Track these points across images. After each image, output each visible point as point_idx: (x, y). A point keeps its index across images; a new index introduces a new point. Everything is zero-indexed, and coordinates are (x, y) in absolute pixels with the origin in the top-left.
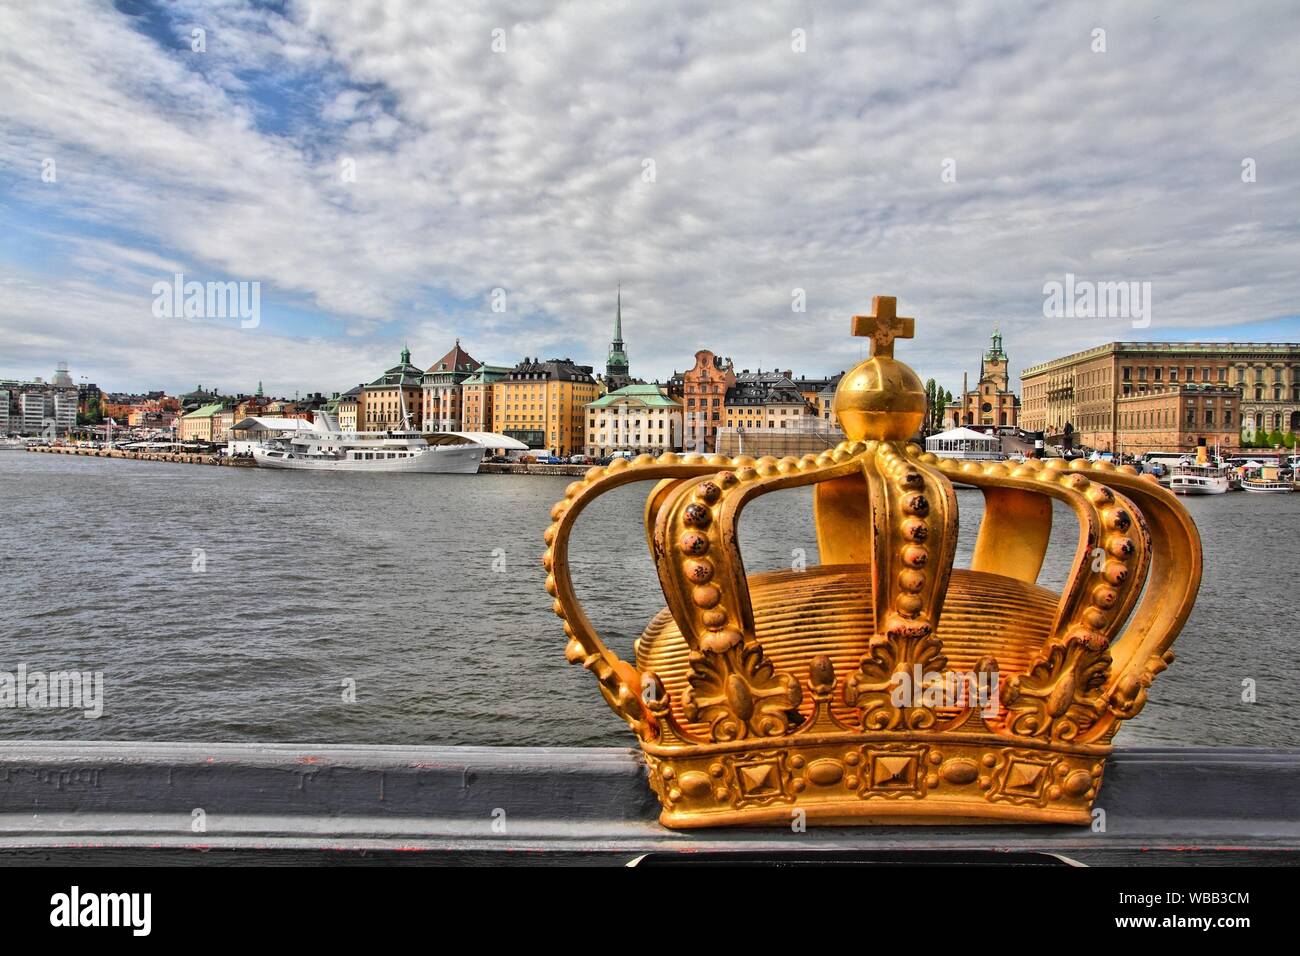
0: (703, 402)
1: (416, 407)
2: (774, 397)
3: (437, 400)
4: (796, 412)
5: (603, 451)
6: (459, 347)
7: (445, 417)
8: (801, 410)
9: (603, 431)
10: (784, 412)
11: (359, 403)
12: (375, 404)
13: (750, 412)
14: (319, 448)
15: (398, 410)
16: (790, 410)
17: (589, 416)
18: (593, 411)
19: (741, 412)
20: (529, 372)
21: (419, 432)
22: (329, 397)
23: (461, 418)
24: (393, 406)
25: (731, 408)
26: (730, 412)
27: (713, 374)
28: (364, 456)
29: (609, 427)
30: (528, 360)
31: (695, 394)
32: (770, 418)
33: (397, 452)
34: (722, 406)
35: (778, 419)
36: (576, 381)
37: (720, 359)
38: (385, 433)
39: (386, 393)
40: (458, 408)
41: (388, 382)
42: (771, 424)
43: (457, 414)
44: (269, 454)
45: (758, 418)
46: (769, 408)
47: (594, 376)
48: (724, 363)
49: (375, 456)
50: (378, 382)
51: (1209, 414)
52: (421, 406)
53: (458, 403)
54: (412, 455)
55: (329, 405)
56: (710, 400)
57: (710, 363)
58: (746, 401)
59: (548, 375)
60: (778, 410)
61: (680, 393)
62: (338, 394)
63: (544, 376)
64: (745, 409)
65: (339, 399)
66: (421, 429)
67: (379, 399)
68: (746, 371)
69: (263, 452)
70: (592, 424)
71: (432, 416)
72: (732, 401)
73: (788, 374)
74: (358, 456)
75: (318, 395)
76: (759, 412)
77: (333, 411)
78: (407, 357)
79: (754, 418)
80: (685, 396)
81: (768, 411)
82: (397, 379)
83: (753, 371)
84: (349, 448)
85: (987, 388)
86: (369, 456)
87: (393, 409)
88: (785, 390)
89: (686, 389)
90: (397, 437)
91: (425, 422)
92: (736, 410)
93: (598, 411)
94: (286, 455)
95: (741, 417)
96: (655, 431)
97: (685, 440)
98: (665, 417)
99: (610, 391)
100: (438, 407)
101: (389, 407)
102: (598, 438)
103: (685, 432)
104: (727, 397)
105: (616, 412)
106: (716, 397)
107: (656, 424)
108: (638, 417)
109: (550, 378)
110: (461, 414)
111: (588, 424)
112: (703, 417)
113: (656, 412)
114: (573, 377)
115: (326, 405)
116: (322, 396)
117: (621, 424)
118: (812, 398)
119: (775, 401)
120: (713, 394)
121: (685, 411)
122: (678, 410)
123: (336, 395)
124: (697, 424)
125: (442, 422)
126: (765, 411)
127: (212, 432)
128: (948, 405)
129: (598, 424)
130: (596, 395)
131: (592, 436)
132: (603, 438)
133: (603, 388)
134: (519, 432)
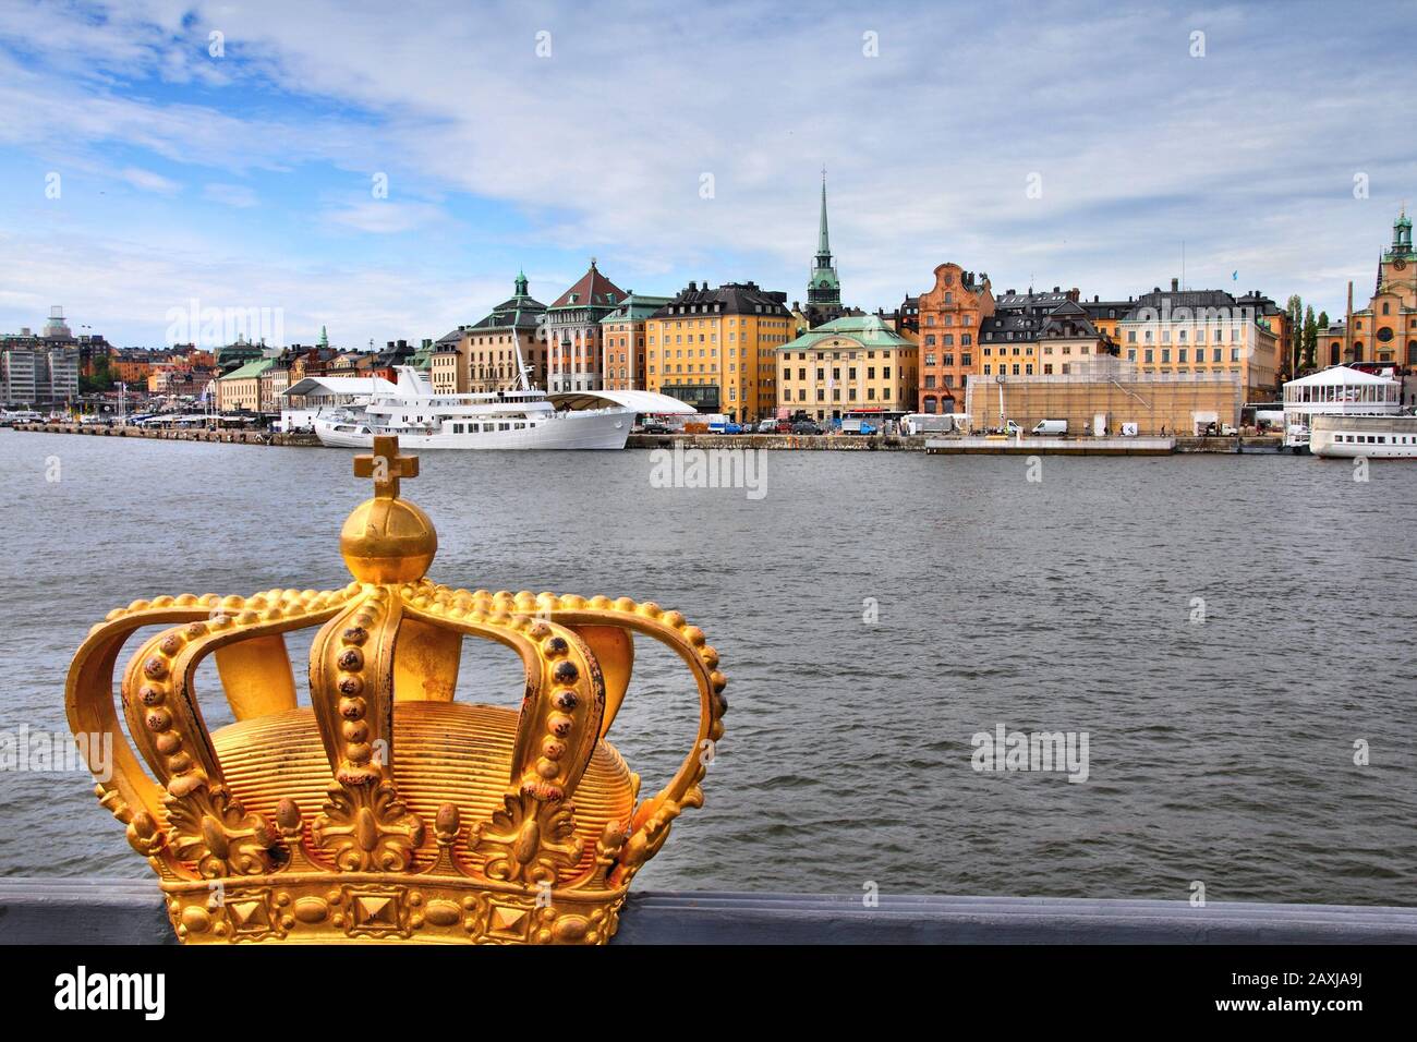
0: (947, 338)
1: (538, 358)
2: (1051, 330)
3: (567, 345)
4: (1085, 351)
6: (595, 271)
7: (578, 370)
8: (1093, 347)
9: (803, 385)
10: (1067, 351)
11: (458, 353)
12: (481, 354)
13: (1016, 352)
14: (405, 419)
15: (513, 362)
16: (1076, 347)
17: (782, 364)
18: (787, 357)
19: (1003, 352)
20: (695, 303)
21: (543, 393)
22: (417, 345)
23: (601, 371)
24: (506, 355)
25: (988, 346)
26: (987, 352)
27: (960, 296)
28: (466, 428)
29: (810, 384)
30: (693, 285)
31: (935, 328)
32: (1046, 360)
33: (512, 422)
34: (974, 344)
35: (1057, 358)
36: (764, 313)
37: (972, 275)
38: (494, 395)
39: (496, 339)
40: (596, 357)
41: (499, 322)
42: (1049, 369)
43: (596, 365)
44: (336, 429)
45: (1029, 359)
46: (1043, 346)
47: (789, 305)
48: (978, 281)
49: (481, 428)
50: (484, 323)
52: (544, 355)
53: (596, 350)
54: (533, 425)
55: (418, 357)
56: (957, 335)
57: (957, 283)
58: (1010, 336)
59: (723, 305)
60: (1057, 348)
61: (914, 326)
62: (429, 341)
63: (717, 308)
64: (1009, 348)
65: (431, 348)
66: (545, 389)
67: (486, 348)
68: (1011, 292)
69: (328, 426)
70: (787, 375)
71: (560, 369)
72: (989, 336)
73: (1073, 295)
74: (458, 429)
75: (402, 343)
76: (1029, 352)
77: (423, 365)
78: (523, 286)
79: (1022, 360)
80: (921, 331)
81: (1043, 351)
82: (510, 318)
83: (1022, 291)
84: (446, 417)
85: (1385, 306)
86: (473, 428)
87: (506, 360)
88: (1068, 318)
89: (923, 322)
90: (512, 400)
91: (551, 378)
92: (995, 349)
93: (795, 356)
94: (359, 429)
95: (1002, 360)
96: (879, 384)
97: (921, 395)
98: (892, 363)
99: (812, 326)
100: (569, 356)
101: (501, 358)
102: (795, 395)
103: (921, 384)
104: (982, 331)
105: (821, 356)
106: (966, 331)
107: (879, 373)
108: (852, 364)
109: (725, 310)
110: (601, 365)
111: (781, 375)
112: (948, 361)
113: (879, 355)
114: (759, 309)
115: (413, 358)
116: (407, 345)
117: (828, 374)
118: (1110, 328)
119: (1053, 335)
120: (961, 327)
121: (921, 353)
122: (910, 353)
123: (427, 343)
124: (939, 371)
125: (575, 377)
126: (1038, 350)
127: (260, 399)
128: (1321, 333)
129: (795, 374)
130: (792, 334)
131: (787, 393)
132: (803, 394)
133: (802, 322)
134: (684, 388)
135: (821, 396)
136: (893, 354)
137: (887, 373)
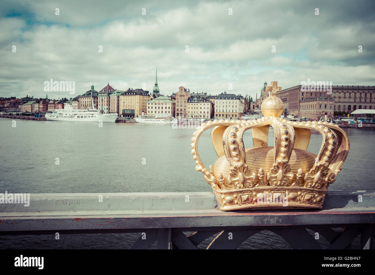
0: (181, 101)
1: (96, 102)
3: (102, 100)
4: (208, 105)
6: (109, 85)
7: (105, 105)
8: (210, 104)
9: (152, 110)
10: (204, 105)
11: (78, 101)
12: (83, 102)
13: (195, 104)
14: (66, 114)
15: (90, 103)
16: (206, 104)
17: (148, 106)
18: (149, 104)
19: (192, 104)
20: (130, 92)
21: (97, 110)
22: (69, 99)
23: (110, 106)
24: (89, 102)
25: (189, 103)
26: (189, 104)
27: (184, 93)
28: (80, 117)
29: (154, 110)
30: (130, 89)
31: (179, 99)
32: (201, 106)
33: (91, 116)
34: (187, 103)
35: (203, 106)
36: (144, 95)
37: (186, 89)
39: (87, 98)
40: (109, 103)
41: (88, 95)
42: (201, 108)
43: (109, 104)
44: (50, 116)
45: (197, 106)
46: (200, 103)
47: (149, 94)
48: (187, 90)
49: (83, 117)
50: (84, 95)
51: (326, 106)
52: (97, 102)
53: (109, 102)
54: (95, 117)
55: (69, 102)
56: (183, 101)
57: (183, 90)
58: (194, 101)
60: (203, 104)
61: (175, 99)
62: (72, 99)
63: (134, 94)
64: (193, 104)
65: (72, 100)
66: (97, 109)
67: (84, 100)
68: (194, 93)
70: (149, 108)
71: (101, 105)
73: (206, 94)
74: (78, 117)
75: (65, 99)
77: (70, 103)
78: (93, 87)
79: (196, 106)
80: (176, 100)
82: (90, 94)
83: (196, 93)
84: (76, 114)
85: (263, 98)
87: (89, 103)
88: (205, 98)
89: (176, 98)
90: (90, 111)
91: (99, 107)
92: (191, 104)
93: (150, 104)
94: (56, 116)
95: (192, 106)
97: (176, 112)
98: (170, 106)
99: (154, 98)
100: (103, 102)
101: (88, 102)
102: (150, 112)
103: (176, 110)
104: (188, 100)
105: (156, 104)
106: (185, 100)
107: (168, 108)
108: (162, 106)
109: (136, 94)
110: (110, 105)
111: (148, 108)
112: (181, 106)
113: (167, 104)
114: (143, 94)
115: (68, 102)
116: (67, 99)
117: (157, 108)
118: (212, 100)
119: (202, 101)
120: (184, 99)
121: (176, 104)
122: (174, 104)
123: (71, 99)
124: (179, 108)
125: (104, 107)
126: (199, 104)
127: (32, 110)
128: (251, 103)
129: (150, 108)
130: (150, 99)
131: (149, 111)
132: (152, 112)
133: (152, 97)
134: (127, 110)
135: (156, 112)
136: (171, 104)
137: (169, 108)
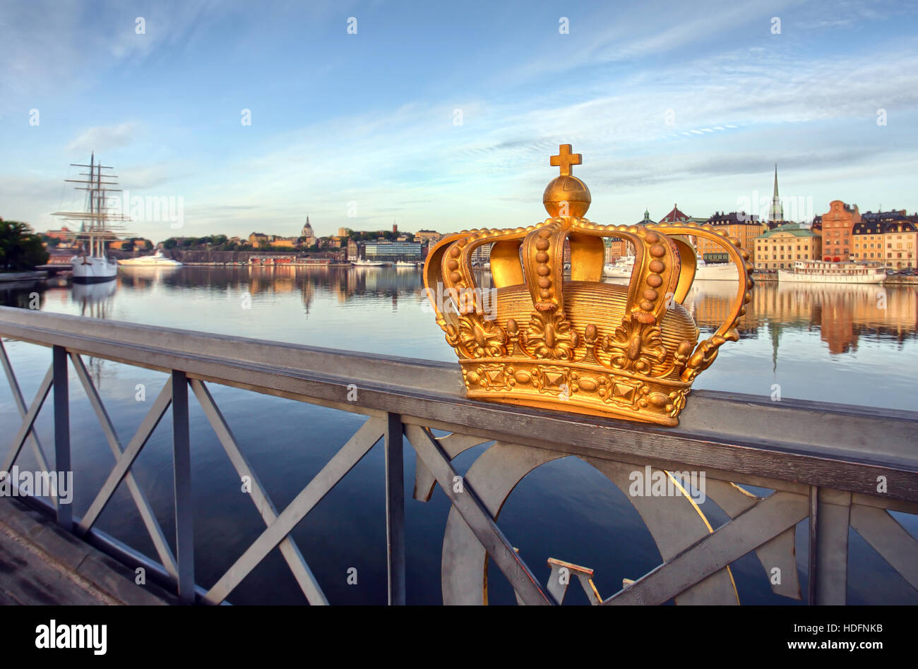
4: (909, 237)
5: (766, 265)
6: (676, 209)
8: (914, 235)
9: (766, 253)
10: (899, 237)
13: (872, 238)
16: (904, 235)
17: (757, 244)
18: (759, 241)
19: (865, 238)
20: (718, 220)
25: (857, 236)
26: (857, 238)
27: (842, 214)
29: (770, 252)
30: (717, 213)
31: (830, 228)
32: (888, 241)
34: (850, 235)
35: (894, 241)
37: (849, 205)
42: (889, 246)
45: (879, 241)
46: (887, 235)
48: (852, 208)
56: (841, 231)
57: (841, 209)
58: (869, 231)
59: (730, 221)
60: (894, 236)
61: (820, 228)
63: (728, 222)
64: (869, 237)
68: (869, 212)
70: (759, 249)
72: (858, 231)
76: (879, 238)
78: (647, 215)
79: (875, 242)
80: (823, 230)
81: (887, 238)
83: (875, 211)
88: (900, 222)
89: (824, 226)
92: (861, 237)
93: (763, 241)
95: (865, 242)
96: (803, 252)
97: (823, 257)
98: (809, 243)
99: (771, 229)
102: (763, 257)
103: (823, 252)
104: (855, 230)
105: (775, 241)
106: (846, 229)
107: (803, 248)
108: (790, 244)
109: (731, 223)
111: (756, 249)
112: (837, 243)
113: (803, 240)
114: (746, 222)
117: (778, 248)
119: (892, 230)
120: (844, 227)
121: (824, 239)
122: (818, 239)
124: (832, 247)
126: (884, 237)
129: (763, 249)
130: (762, 232)
131: (759, 257)
132: (766, 257)
133: (765, 227)
134: (713, 254)
135: (775, 257)
136: (810, 240)
137: (806, 248)
